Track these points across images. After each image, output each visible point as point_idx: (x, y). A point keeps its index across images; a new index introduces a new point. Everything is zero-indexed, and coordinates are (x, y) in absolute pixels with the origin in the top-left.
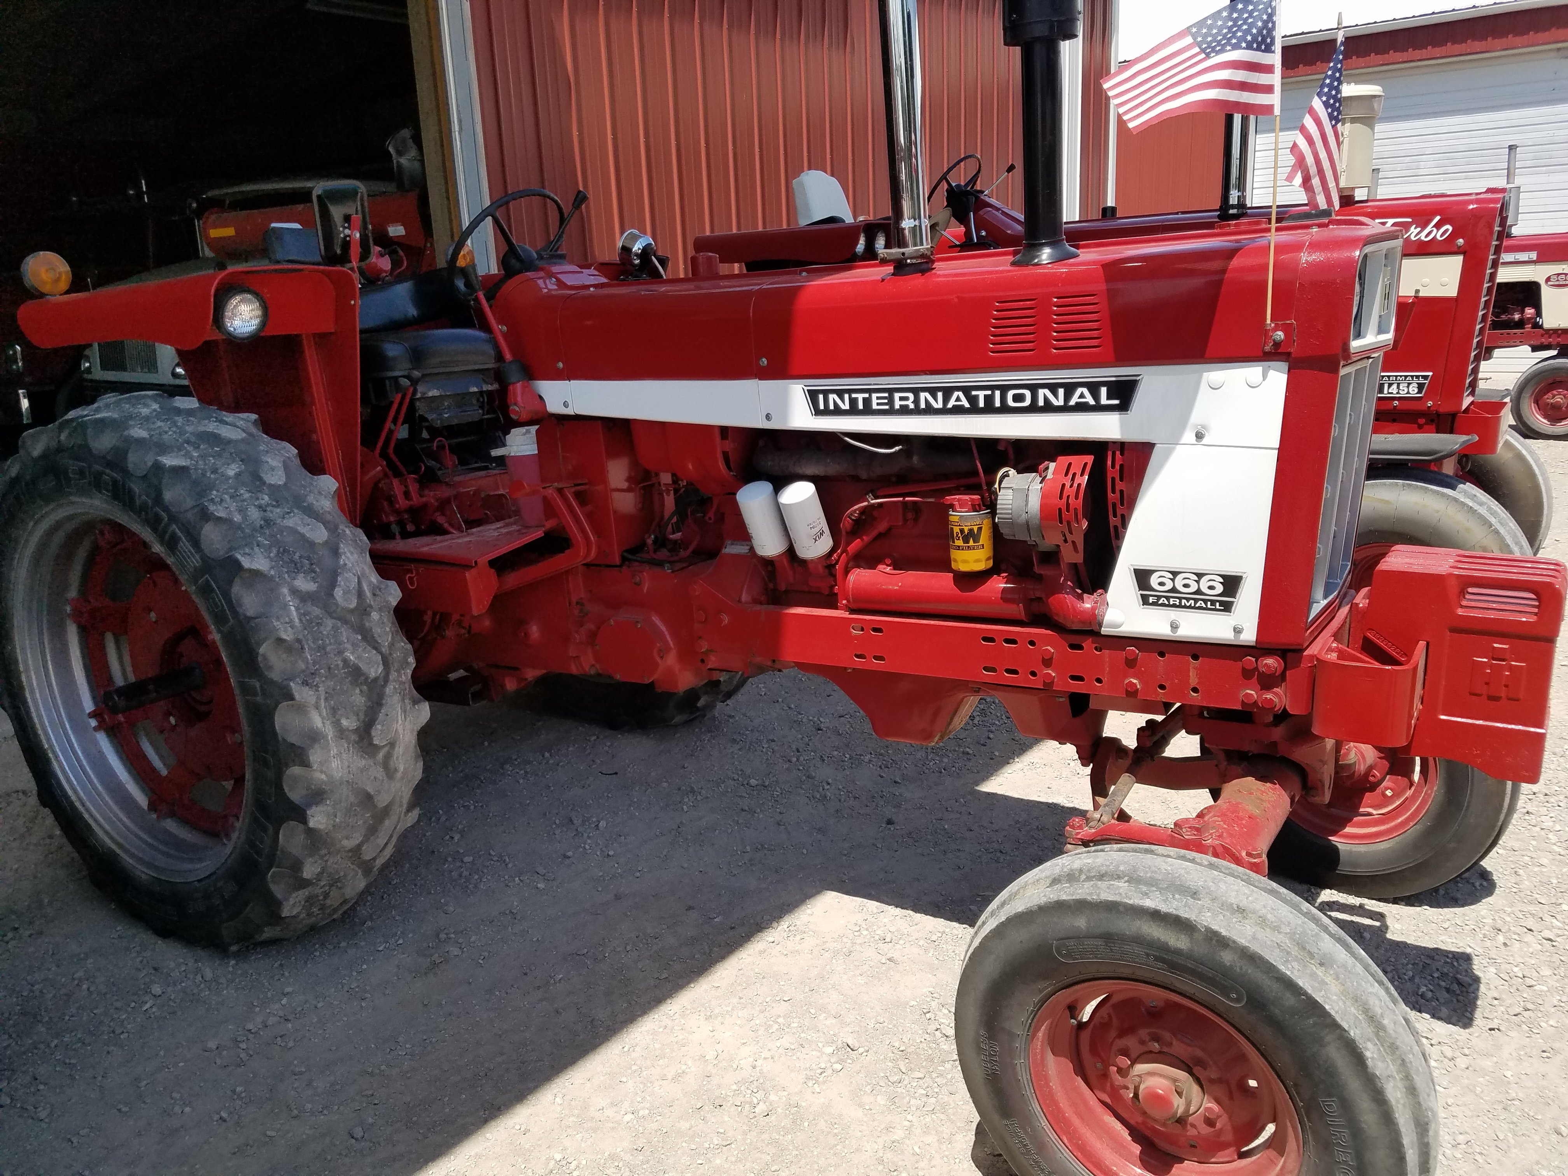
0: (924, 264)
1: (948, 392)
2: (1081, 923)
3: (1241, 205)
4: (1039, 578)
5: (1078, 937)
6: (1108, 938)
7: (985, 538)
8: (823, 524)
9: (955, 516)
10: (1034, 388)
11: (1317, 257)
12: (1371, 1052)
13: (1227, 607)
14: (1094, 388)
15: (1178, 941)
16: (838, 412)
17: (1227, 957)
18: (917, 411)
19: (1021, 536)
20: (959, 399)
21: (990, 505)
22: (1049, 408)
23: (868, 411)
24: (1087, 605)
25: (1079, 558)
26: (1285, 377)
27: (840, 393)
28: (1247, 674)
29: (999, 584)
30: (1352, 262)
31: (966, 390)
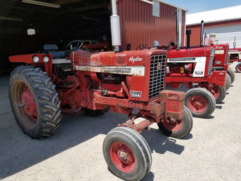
0: (179, 50)
1: (181, 59)
2: (193, 92)
3: (202, 45)
4: (188, 73)
5: (192, 93)
6: (194, 92)
7: (183, 70)
8: (169, 70)
9: (181, 69)
10: (188, 59)
11: (208, 49)
12: (211, 97)
13: (202, 74)
14: (192, 59)
15: (199, 92)
16: (172, 61)
17: (202, 92)
18: (178, 61)
19: (187, 70)
20: (182, 59)
21: (184, 68)
22: (189, 60)
23: (174, 61)
24: (192, 75)
25: (191, 71)
26: (206, 58)
27: (172, 59)
28: (203, 79)
29: (184, 74)
30: (210, 50)
31: (183, 59)
